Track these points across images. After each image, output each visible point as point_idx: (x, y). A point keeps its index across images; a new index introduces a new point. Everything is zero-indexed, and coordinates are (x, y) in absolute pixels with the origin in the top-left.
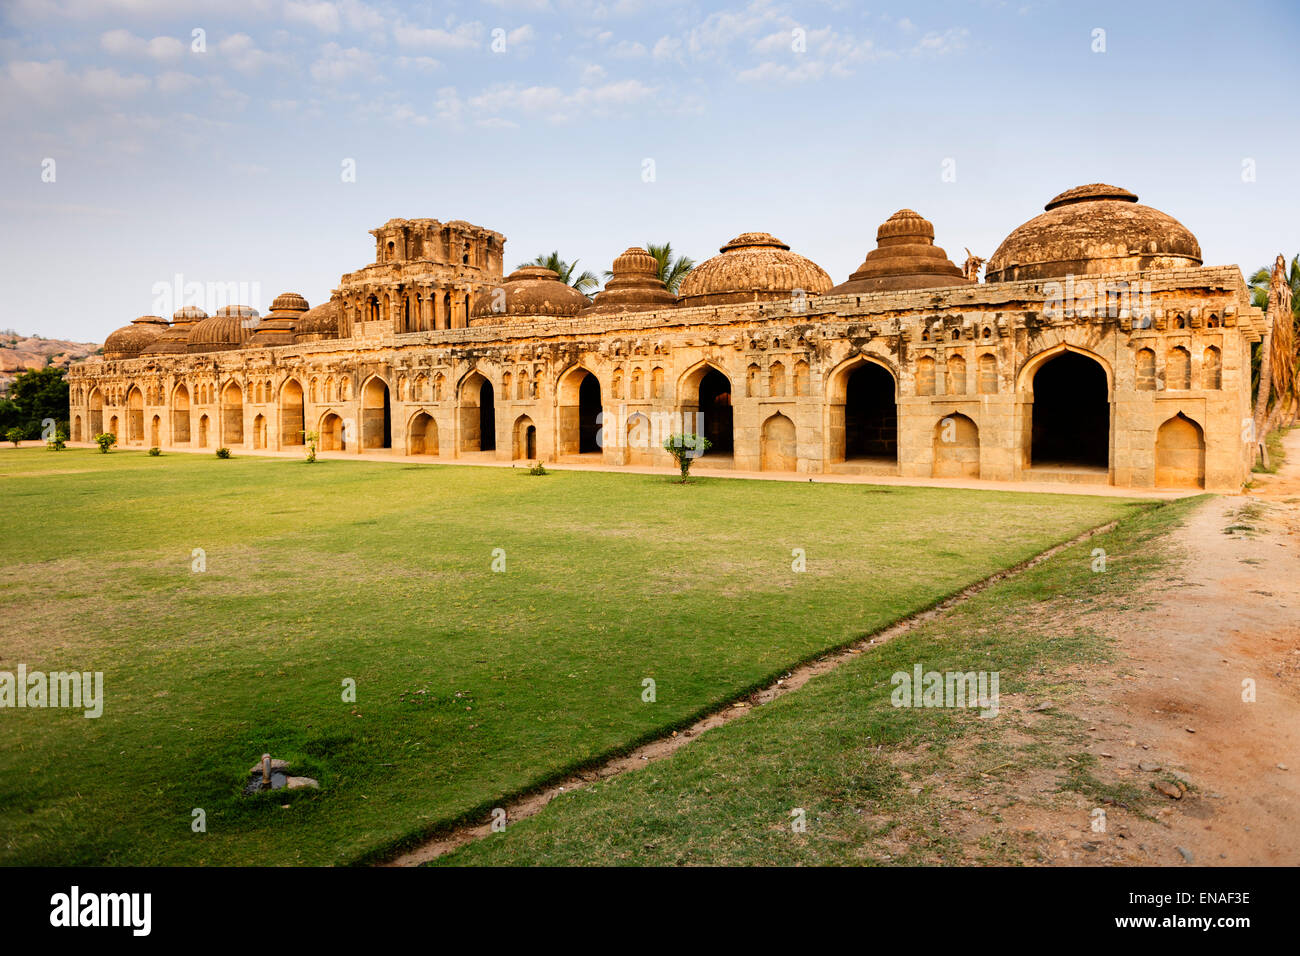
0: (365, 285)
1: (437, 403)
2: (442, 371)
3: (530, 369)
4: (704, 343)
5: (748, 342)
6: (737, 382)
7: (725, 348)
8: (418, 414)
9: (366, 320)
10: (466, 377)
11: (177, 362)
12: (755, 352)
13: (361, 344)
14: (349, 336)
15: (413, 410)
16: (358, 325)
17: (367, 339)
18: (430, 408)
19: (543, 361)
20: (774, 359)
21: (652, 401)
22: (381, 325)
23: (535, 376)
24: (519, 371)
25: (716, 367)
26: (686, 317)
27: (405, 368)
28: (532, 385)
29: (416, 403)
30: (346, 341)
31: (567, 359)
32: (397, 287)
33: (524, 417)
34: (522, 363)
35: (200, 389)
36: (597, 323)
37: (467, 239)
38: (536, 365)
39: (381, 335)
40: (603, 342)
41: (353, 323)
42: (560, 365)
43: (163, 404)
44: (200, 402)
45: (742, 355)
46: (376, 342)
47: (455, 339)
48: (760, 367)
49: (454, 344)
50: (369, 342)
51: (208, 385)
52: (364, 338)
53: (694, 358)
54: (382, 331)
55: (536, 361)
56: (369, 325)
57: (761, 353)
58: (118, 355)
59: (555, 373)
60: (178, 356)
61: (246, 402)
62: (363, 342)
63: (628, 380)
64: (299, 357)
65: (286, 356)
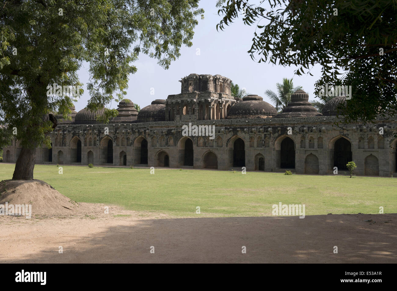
0: (182, 100)
1: (217, 148)
2: (220, 136)
3: (263, 136)
4: (340, 129)
5: (359, 129)
6: (355, 143)
7: (349, 131)
8: (207, 152)
10: (232, 138)
12: (361, 133)
14: (173, 120)
15: (205, 150)
17: (182, 122)
18: (214, 150)
19: (269, 133)
20: (369, 136)
21: (318, 149)
22: (190, 116)
23: (265, 139)
24: (257, 137)
25: (345, 138)
26: (333, 119)
28: (263, 142)
29: (207, 148)
30: (171, 122)
31: (280, 133)
32: (198, 102)
33: (259, 154)
34: (259, 133)
35: (88, 140)
36: (294, 120)
37: (221, 82)
38: (265, 135)
40: (297, 127)
42: (276, 135)
43: (65, 146)
44: (88, 145)
45: (356, 134)
48: (364, 138)
49: (227, 125)
51: (93, 138)
53: (336, 134)
54: (190, 119)
55: (266, 133)
57: (364, 133)
59: (274, 138)
60: (75, 125)
61: (115, 146)
62: (180, 123)
63: (307, 141)
64: (145, 128)
65: (138, 127)
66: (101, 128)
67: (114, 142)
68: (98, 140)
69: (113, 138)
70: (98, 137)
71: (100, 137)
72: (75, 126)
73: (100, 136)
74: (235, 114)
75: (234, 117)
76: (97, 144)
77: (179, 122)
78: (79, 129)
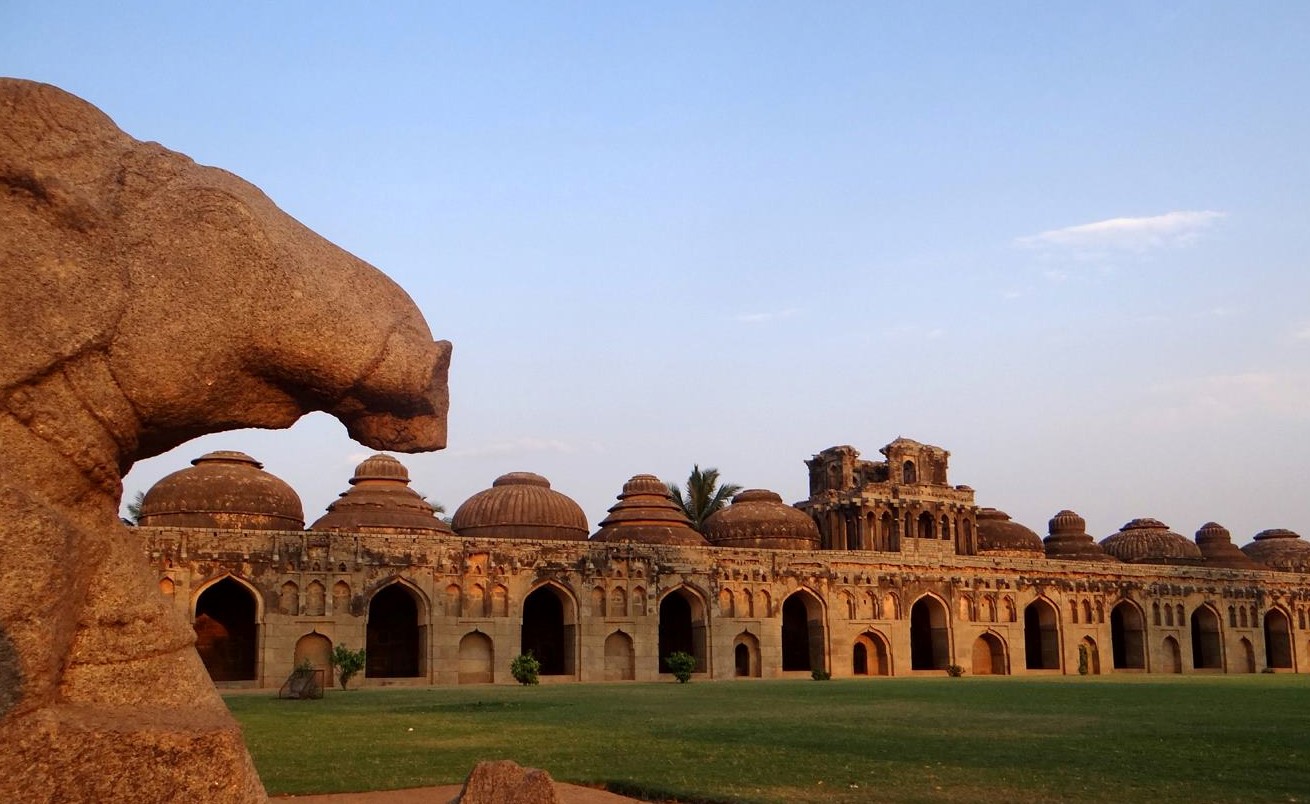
2: (1010, 595)
3: (1092, 599)
7: (1216, 594)
9: (919, 537)
11: (545, 551)
13: (916, 560)
14: (898, 550)
15: (979, 630)
16: (909, 541)
17: (920, 556)
18: (997, 628)
19: (1102, 593)
22: (939, 544)
23: (1095, 605)
24: (1084, 600)
27: (970, 589)
28: (1094, 612)
29: (982, 623)
30: (892, 555)
31: (1119, 593)
33: (1088, 638)
34: (1086, 593)
38: (1095, 596)
39: (940, 554)
41: (902, 537)
44: (608, 614)
46: (933, 560)
47: (1024, 567)
49: (1022, 572)
50: (924, 559)
52: (917, 554)
54: (940, 550)
56: (923, 542)
58: (262, 519)
60: (550, 542)
61: (718, 616)
62: (916, 558)
63: (1163, 611)
64: (820, 565)
65: (797, 562)
66: (663, 559)
67: (716, 602)
68: (651, 597)
69: (708, 590)
70: (654, 586)
71: (658, 588)
72: (552, 546)
73: (658, 581)
74: (1017, 548)
75: (1012, 553)
76: (650, 611)
77: (913, 556)
78: (567, 557)
